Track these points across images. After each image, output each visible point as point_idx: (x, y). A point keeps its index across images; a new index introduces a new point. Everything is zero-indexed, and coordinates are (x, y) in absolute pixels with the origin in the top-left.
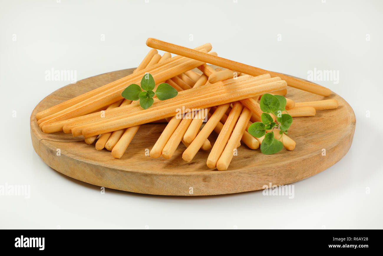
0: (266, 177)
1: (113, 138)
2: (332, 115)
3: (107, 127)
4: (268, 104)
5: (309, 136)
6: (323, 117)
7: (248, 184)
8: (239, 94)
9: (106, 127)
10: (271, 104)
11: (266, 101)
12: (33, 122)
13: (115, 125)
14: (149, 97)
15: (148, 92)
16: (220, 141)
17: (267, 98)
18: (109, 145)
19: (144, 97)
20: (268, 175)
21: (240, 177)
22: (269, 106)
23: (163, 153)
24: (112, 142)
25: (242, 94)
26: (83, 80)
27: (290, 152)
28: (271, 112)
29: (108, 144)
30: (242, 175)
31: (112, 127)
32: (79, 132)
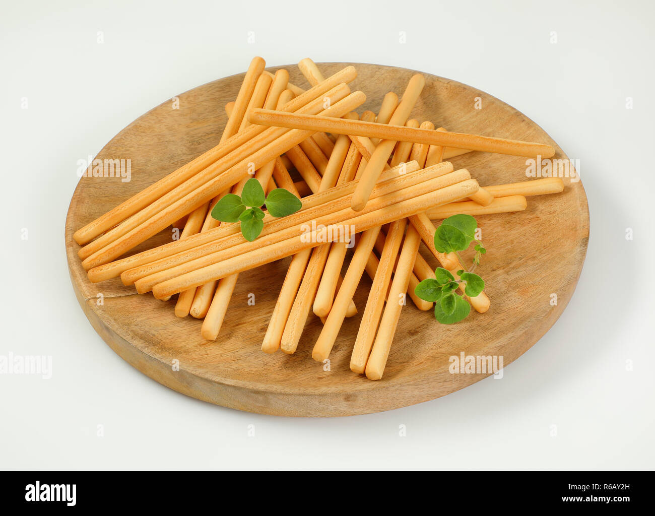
0: (441, 384)
1: (201, 296)
2: (552, 210)
3: (192, 281)
4: (448, 239)
5: (513, 268)
6: (537, 213)
7: (414, 397)
8: (400, 212)
9: (189, 281)
10: (453, 239)
11: (444, 234)
12: (71, 248)
13: (203, 277)
14: (256, 216)
15: (253, 208)
16: (371, 315)
17: (445, 231)
18: (196, 312)
19: (248, 217)
20: (445, 381)
21: (401, 390)
22: (449, 242)
23: (282, 348)
24: (200, 307)
25: (405, 210)
26: (142, 118)
27: (482, 318)
28: (451, 251)
29: (194, 311)
30: (405, 388)
31: (199, 280)
32: (148, 287)
